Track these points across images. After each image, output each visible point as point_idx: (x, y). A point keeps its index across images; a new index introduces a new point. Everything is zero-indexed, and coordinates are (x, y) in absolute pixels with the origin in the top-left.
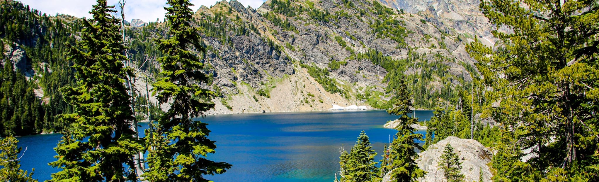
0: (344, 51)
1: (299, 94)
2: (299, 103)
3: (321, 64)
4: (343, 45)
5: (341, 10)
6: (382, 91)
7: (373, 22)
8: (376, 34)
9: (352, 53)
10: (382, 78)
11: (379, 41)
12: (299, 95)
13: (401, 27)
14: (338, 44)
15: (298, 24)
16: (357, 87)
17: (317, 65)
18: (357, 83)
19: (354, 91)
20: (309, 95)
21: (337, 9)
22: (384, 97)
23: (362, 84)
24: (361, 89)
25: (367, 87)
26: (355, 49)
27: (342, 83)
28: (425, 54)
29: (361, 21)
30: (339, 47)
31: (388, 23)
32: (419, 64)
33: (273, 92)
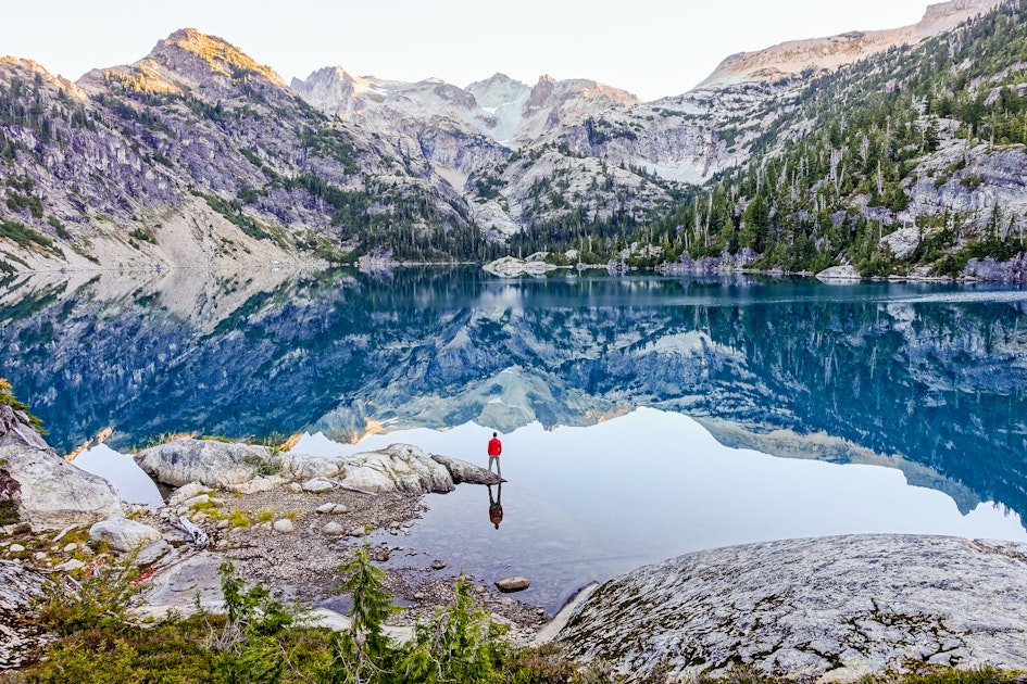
0: (259, 172)
1: (206, 238)
2: (212, 253)
3: (223, 192)
4: (257, 162)
5: (244, 104)
6: (334, 237)
7: (301, 130)
8: (308, 149)
9: (273, 176)
10: (328, 218)
11: (315, 161)
12: (207, 242)
13: (346, 141)
14: (248, 162)
15: (172, 121)
16: (292, 231)
17: (218, 194)
18: (291, 226)
19: (290, 237)
20: (224, 240)
21: (237, 104)
22: (339, 246)
23: (298, 226)
24: (299, 234)
25: (309, 231)
26: (277, 170)
27: (266, 224)
28: (395, 184)
29: (281, 125)
30: (251, 166)
31: (326, 134)
32: (389, 198)
33: (160, 234)
